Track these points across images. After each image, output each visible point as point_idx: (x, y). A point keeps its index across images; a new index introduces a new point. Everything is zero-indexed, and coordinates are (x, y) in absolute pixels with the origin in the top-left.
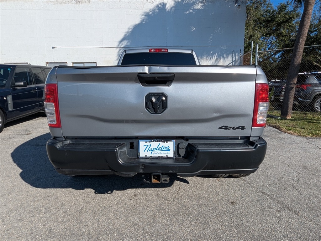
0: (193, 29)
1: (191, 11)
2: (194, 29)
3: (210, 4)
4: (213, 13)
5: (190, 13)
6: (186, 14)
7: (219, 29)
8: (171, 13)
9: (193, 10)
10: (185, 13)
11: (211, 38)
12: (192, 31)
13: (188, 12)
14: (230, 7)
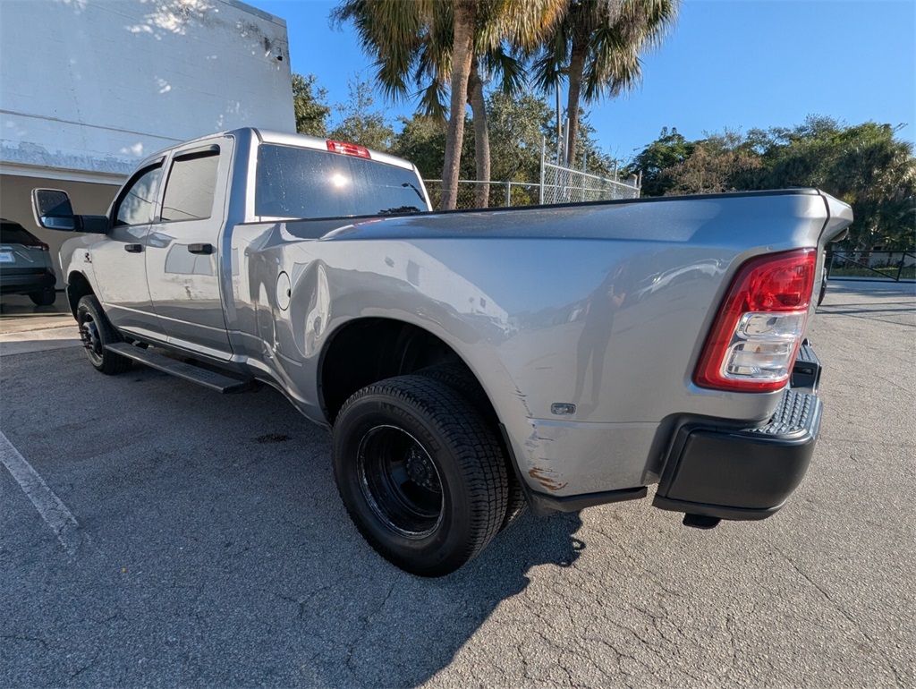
0: (164, 87)
1: (147, 28)
2: (168, 88)
3: (201, 26)
4: (215, 57)
5: (143, 34)
6: (130, 32)
7: (238, 105)
8: (78, 13)
9: (154, 26)
10: (128, 28)
11: (220, 124)
12: (162, 91)
13: (137, 29)
14: (254, 53)
